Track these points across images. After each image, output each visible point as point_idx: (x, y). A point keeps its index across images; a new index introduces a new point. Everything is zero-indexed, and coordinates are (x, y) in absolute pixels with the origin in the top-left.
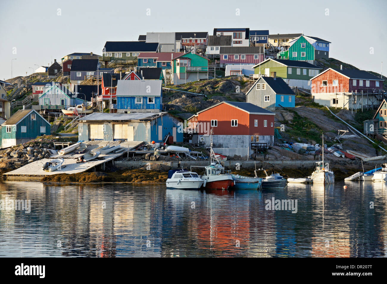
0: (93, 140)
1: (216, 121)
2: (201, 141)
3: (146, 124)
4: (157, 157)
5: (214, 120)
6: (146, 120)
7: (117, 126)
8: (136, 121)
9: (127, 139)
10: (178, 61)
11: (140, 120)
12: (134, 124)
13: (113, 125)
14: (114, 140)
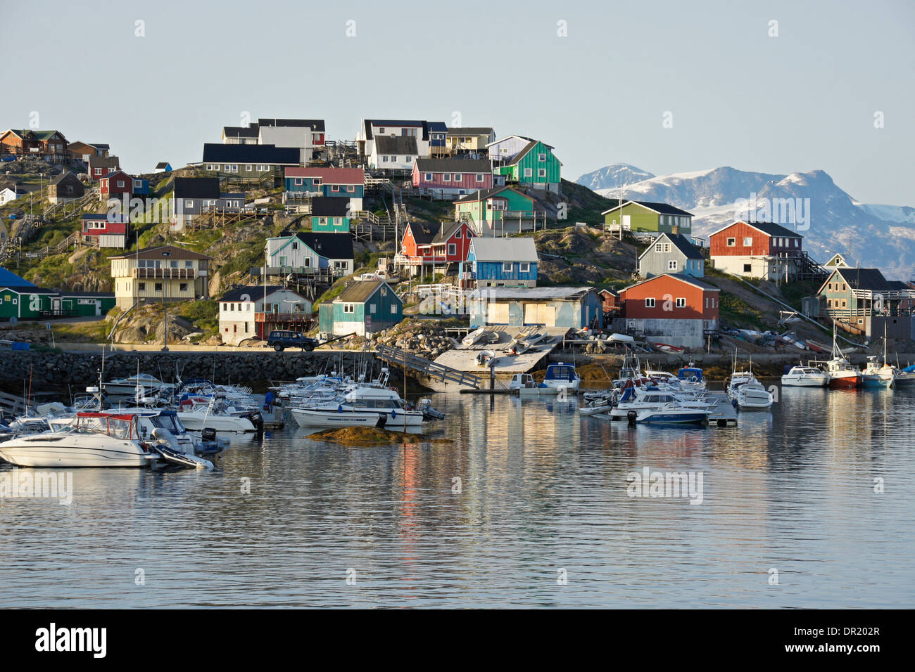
0: (492, 325)
1: (652, 300)
2: (630, 326)
3: (574, 304)
4: (604, 349)
5: (650, 299)
6: (574, 299)
7: (529, 306)
8: (560, 300)
9: (544, 325)
10: (490, 202)
11: (566, 299)
12: (557, 304)
13: (524, 305)
14: (525, 325)
